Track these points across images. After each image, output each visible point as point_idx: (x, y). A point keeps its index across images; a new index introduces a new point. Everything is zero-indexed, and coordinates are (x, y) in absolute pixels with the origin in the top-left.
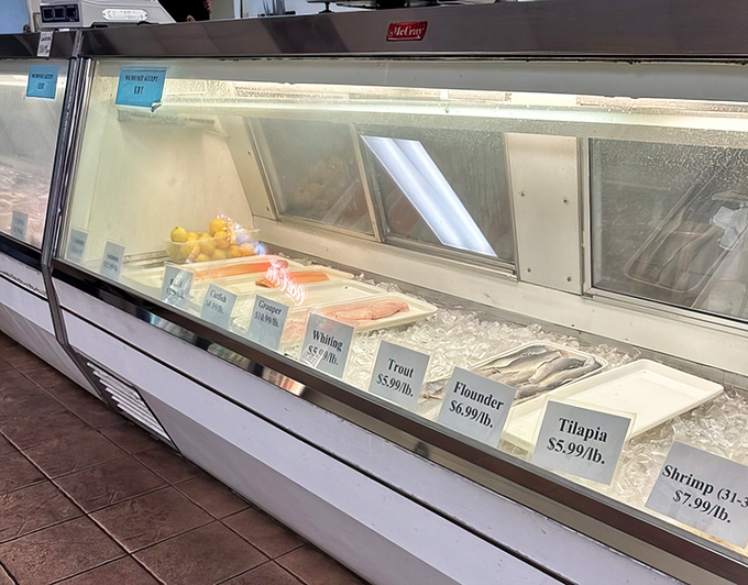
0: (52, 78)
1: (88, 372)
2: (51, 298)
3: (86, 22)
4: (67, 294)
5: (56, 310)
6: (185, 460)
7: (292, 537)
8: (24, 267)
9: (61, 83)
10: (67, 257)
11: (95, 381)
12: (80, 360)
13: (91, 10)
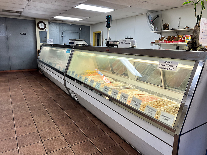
0: (70, 51)
1: (68, 90)
2: (64, 79)
3: (75, 44)
4: (67, 79)
5: (65, 81)
6: (80, 104)
7: (93, 116)
8: (61, 75)
9: (71, 51)
10: (68, 74)
11: (69, 92)
12: (67, 88)
13: (76, 43)
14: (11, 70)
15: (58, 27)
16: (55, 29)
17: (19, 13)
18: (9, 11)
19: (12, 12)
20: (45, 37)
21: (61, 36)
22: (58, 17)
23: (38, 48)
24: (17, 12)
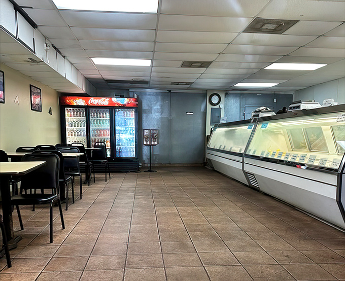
0: (252, 126)
1: (247, 176)
2: (243, 162)
3: (260, 117)
4: (246, 159)
5: (243, 164)
8: (239, 157)
11: (248, 178)
12: (245, 173)
13: (261, 115)
14: (170, 164)
15: (238, 100)
16: (234, 104)
17: (188, 85)
18: (178, 84)
19: (182, 83)
20: (218, 117)
21: (242, 114)
22: (240, 85)
23: (208, 133)
24: (187, 84)
